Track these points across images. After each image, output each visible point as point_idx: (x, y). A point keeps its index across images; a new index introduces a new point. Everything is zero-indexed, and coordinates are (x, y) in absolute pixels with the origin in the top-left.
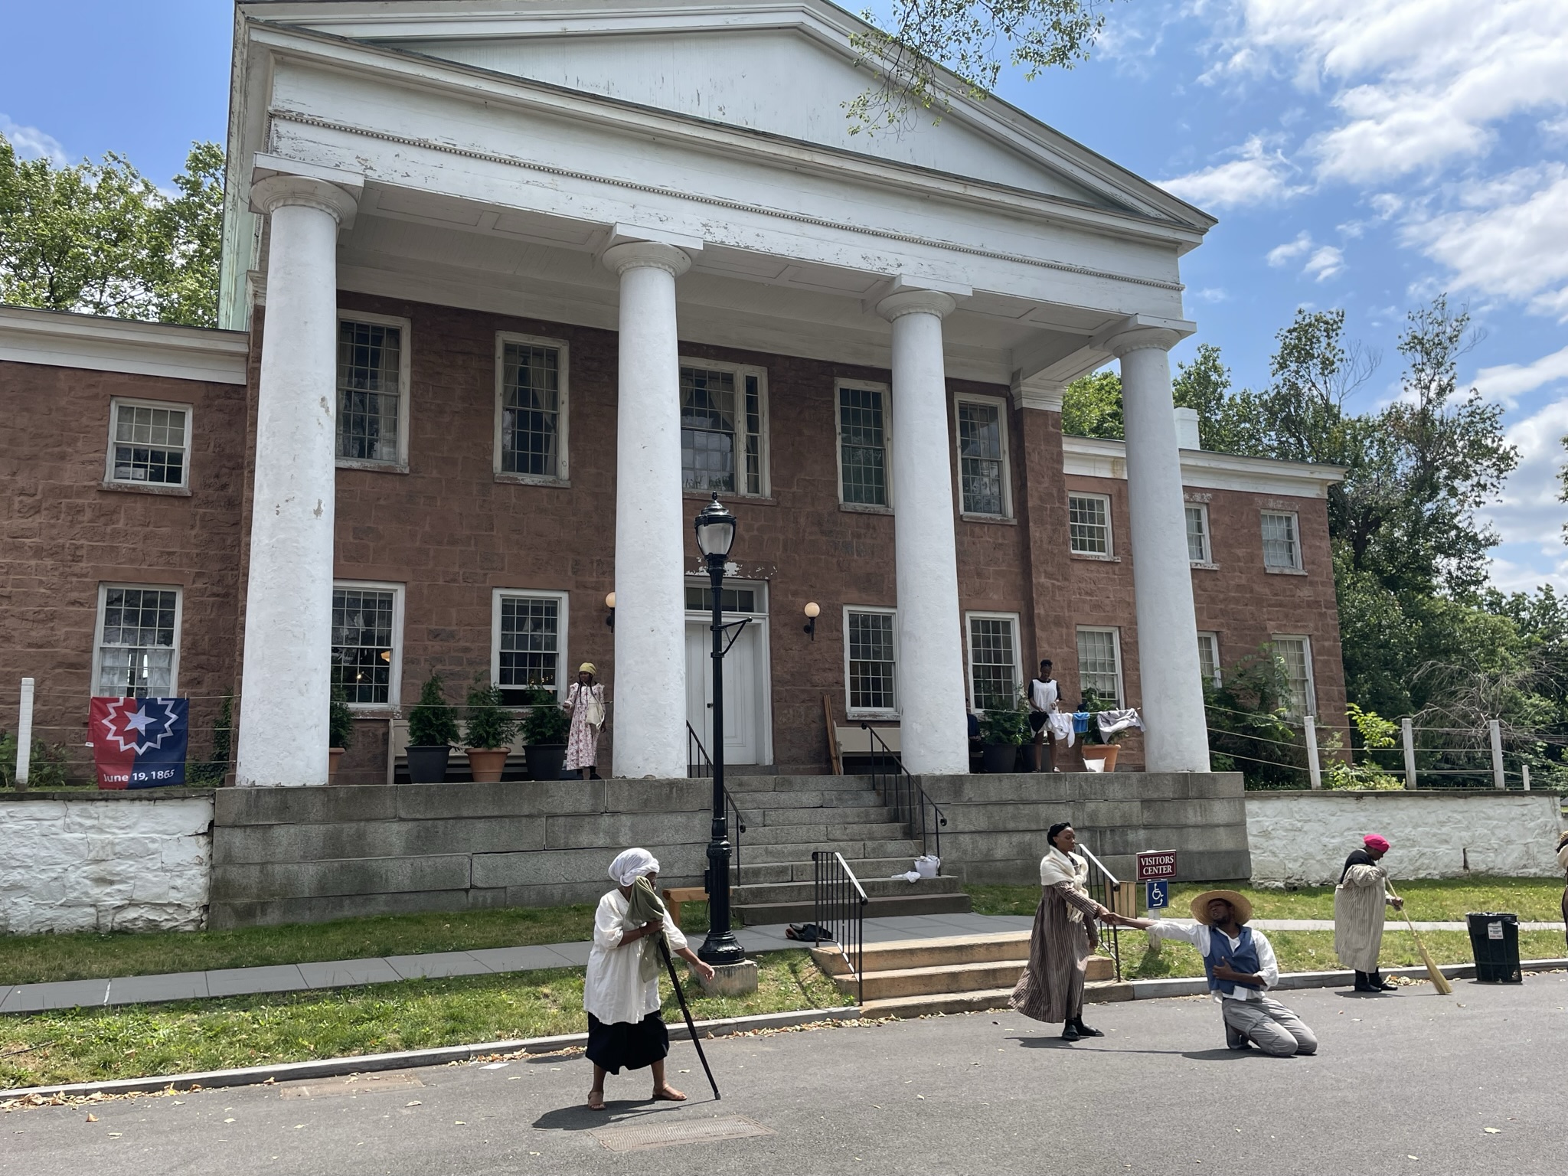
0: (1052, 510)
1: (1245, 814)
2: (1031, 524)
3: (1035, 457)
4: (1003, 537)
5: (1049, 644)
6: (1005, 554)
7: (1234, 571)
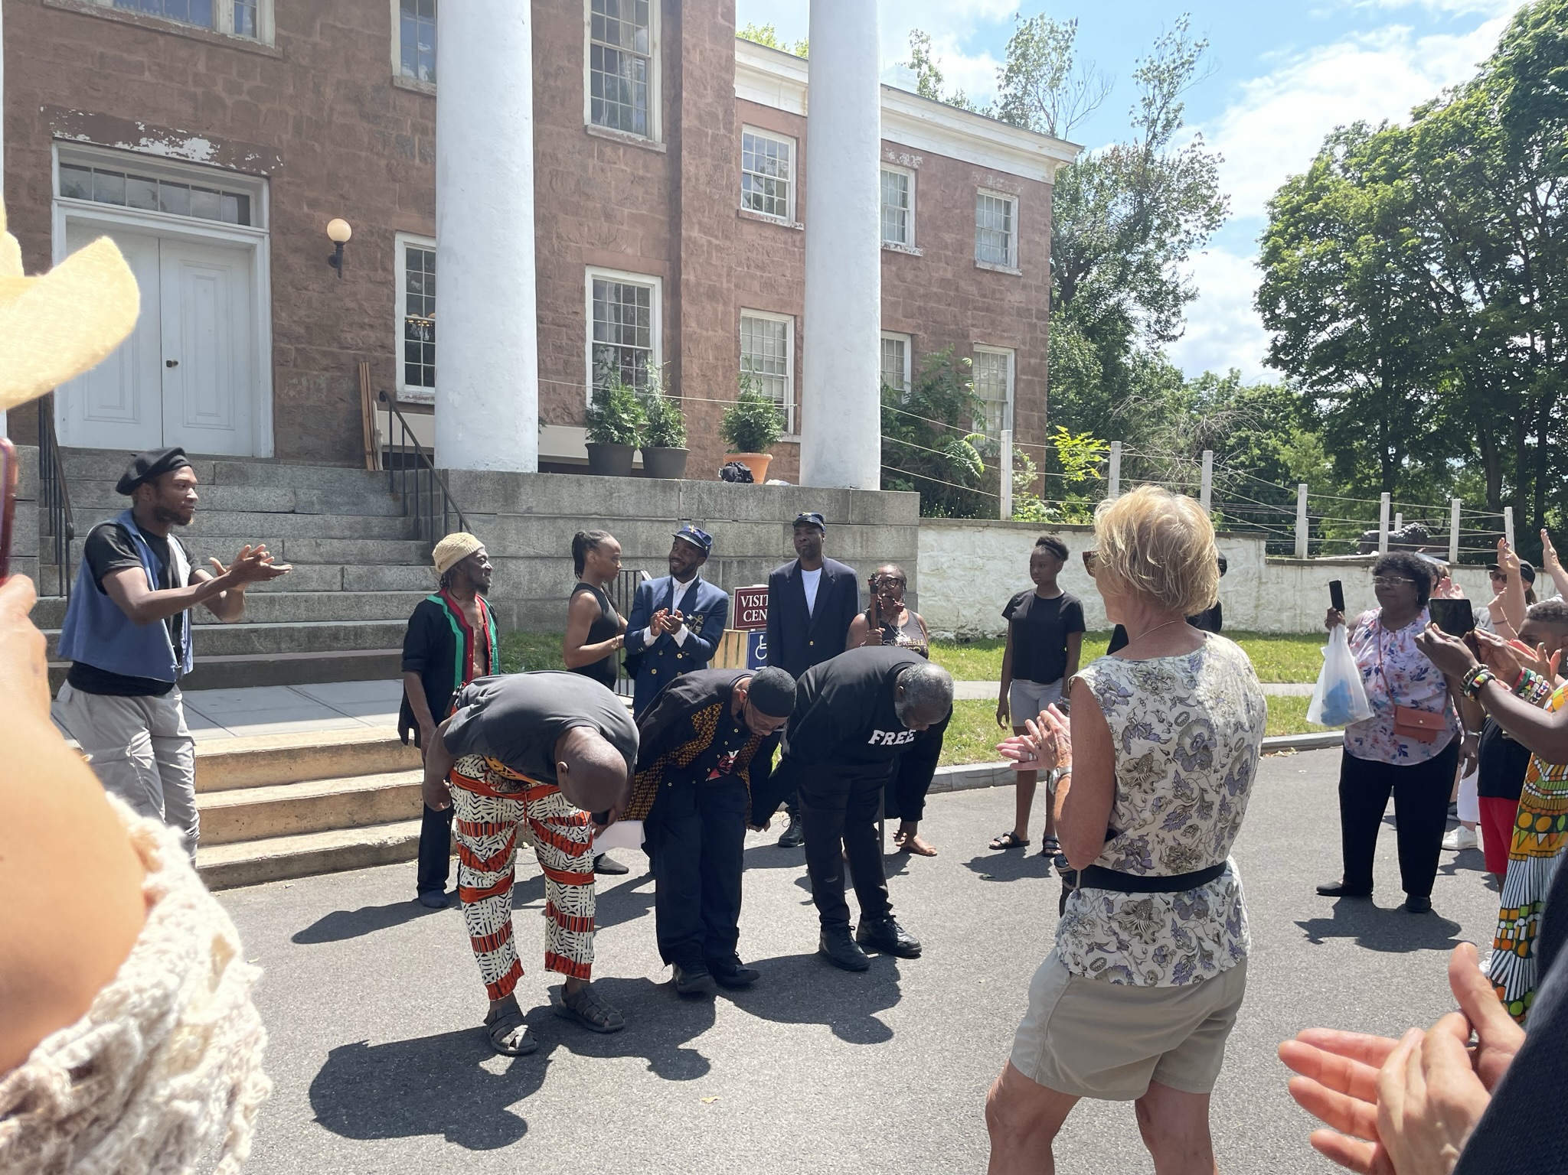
0: (715, 137)
1: (917, 547)
2: (684, 153)
3: (696, 57)
4: (646, 167)
5: (699, 324)
6: (646, 192)
7: (940, 260)
